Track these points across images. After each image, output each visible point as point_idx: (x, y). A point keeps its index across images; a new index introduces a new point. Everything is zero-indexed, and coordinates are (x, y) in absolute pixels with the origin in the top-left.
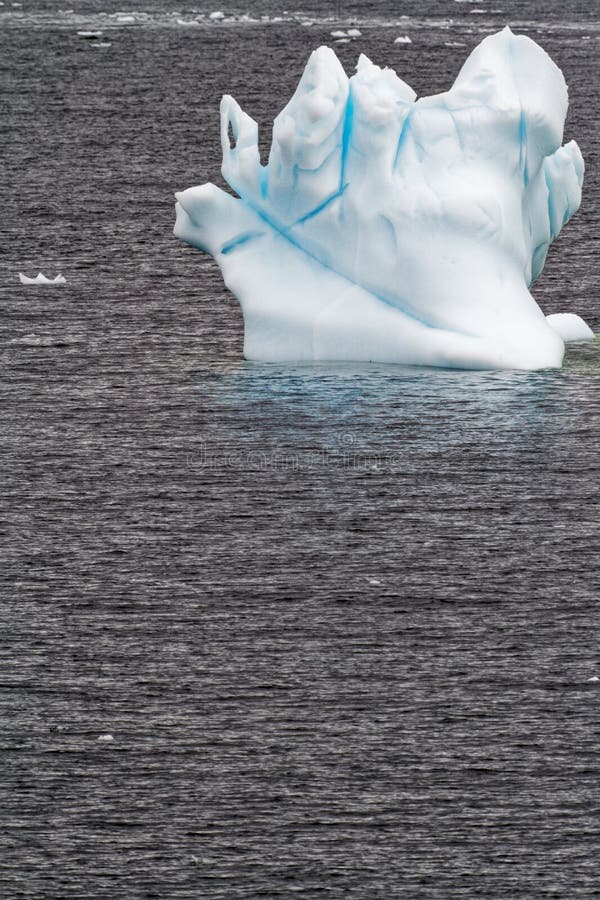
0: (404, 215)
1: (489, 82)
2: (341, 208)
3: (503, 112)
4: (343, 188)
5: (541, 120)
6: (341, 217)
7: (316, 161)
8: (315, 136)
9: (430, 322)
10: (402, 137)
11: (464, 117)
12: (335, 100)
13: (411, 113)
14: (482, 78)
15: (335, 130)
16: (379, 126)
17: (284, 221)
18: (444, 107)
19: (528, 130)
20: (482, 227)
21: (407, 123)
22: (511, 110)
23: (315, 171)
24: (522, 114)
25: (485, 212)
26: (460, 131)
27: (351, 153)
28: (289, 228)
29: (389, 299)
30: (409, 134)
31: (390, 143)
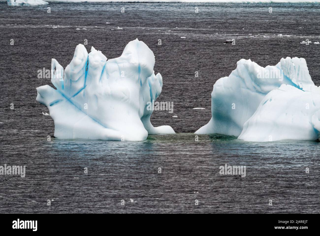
0: (100, 94)
1: (130, 55)
2: (84, 92)
3: (133, 64)
4: (85, 86)
5: (144, 66)
6: (84, 95)
7: (76, 78)
8: (76, 71)
9: (106, 126)
10: (103, 71)
11: (121, 65)
12: (82, 60)
13: (105, 64)
14: (128, 54)
15: (83, 69)
16: (96, 68)
17: (69, 96)
18: (116, 62)
19: (141, 69)
20: (123, 98)
21: (104, 67)
22: (136, 63)
23: (77, 81)
24: (139, 65)
25: (124, 94)
26: (120, 69)
27: (88, 76)
28: (70, 98)
29: (96, 120)
30: (105, 70)
31: (99, 73)
